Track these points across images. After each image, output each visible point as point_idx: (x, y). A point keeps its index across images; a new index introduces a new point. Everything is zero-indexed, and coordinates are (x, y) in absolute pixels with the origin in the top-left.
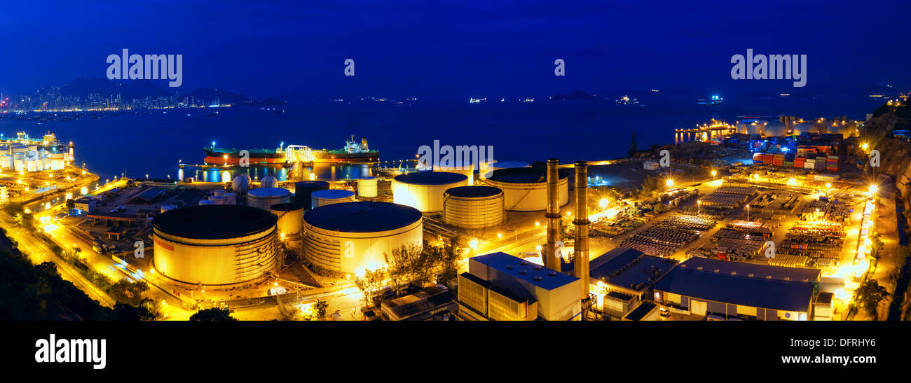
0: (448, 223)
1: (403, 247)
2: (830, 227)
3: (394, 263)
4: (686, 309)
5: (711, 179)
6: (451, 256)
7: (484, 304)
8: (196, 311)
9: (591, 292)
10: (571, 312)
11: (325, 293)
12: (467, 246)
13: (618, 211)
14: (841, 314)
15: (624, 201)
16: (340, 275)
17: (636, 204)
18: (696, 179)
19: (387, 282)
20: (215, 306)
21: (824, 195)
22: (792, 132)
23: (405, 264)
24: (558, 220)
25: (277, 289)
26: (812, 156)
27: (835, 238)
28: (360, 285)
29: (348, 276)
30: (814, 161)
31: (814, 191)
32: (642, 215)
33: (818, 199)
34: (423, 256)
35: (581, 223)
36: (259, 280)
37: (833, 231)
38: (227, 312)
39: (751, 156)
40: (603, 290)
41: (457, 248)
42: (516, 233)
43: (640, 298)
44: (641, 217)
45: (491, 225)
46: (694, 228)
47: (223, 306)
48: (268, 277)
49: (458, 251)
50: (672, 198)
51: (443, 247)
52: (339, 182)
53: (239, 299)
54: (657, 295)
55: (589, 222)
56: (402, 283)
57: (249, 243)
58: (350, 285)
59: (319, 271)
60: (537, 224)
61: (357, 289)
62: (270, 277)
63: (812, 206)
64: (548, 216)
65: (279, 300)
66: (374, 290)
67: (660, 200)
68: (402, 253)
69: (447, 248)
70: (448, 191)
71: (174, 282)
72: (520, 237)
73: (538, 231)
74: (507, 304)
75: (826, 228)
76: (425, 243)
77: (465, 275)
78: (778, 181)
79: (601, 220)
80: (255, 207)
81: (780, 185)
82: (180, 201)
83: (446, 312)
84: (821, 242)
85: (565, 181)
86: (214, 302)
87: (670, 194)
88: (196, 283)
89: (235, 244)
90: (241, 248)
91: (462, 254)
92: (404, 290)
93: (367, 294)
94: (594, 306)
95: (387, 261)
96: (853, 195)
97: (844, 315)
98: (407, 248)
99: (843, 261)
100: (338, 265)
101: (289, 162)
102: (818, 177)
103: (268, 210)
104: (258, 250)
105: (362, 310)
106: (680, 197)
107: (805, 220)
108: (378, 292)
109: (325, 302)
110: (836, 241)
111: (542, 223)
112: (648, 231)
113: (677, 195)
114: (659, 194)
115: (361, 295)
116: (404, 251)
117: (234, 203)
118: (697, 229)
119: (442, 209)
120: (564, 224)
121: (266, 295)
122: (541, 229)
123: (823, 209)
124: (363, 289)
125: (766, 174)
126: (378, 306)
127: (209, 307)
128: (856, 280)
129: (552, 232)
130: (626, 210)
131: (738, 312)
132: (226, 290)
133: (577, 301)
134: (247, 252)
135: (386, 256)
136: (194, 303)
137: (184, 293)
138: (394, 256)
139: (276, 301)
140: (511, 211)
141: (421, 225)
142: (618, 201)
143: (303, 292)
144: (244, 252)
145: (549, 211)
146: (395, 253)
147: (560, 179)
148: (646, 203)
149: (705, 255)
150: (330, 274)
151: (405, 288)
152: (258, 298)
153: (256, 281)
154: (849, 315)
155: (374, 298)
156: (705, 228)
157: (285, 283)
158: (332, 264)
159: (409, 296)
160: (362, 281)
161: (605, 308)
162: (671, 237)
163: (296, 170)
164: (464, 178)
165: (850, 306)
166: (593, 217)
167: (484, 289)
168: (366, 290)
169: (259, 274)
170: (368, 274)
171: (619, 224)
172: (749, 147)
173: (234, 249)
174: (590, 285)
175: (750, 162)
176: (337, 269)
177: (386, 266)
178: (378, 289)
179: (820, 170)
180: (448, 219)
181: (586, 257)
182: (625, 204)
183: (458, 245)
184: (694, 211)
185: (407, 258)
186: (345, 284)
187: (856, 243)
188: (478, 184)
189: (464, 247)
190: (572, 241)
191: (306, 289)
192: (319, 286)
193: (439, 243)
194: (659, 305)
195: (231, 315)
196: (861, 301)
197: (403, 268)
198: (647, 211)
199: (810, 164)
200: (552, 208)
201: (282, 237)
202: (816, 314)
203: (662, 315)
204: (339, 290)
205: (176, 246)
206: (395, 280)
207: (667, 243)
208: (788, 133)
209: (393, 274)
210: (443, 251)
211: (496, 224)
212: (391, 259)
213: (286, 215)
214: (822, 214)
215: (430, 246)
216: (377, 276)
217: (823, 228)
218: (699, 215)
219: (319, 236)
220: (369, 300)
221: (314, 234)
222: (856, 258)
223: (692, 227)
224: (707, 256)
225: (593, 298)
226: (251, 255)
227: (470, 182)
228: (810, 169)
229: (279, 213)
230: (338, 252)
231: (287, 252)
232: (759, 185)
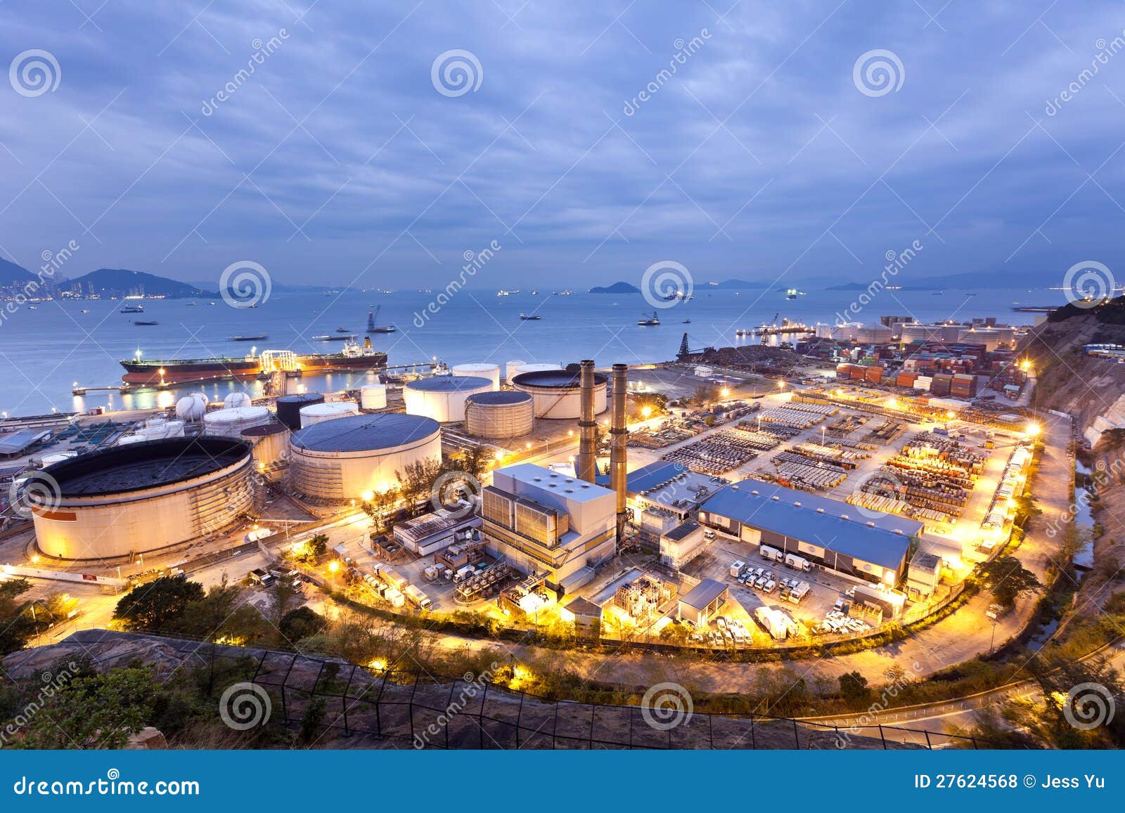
0: (470, 433)
1: (417, 462)
2: (946, 471)
3: (409, 482)
4: (736, 535)
5: (778, 391)
6: (474, 469)
7: (510, 518)
8: (130, 591)
9: (628, 506)
10: (605, 526)
11: (324, 525)
12: (492, 458)
13: (663, 421)
14: (951, 587)
15: (670, 410)
16: (344, 502)
17: (684, 415)
18: (759, 390)
19: (399, 504)
20: (161, 575)
21: (942, 427)
22: (899, 339)
23: (421, 482)
24: (593, 428)
25: (257, 533)
26: (927, 373)
27: (953, 487)
28: (367, 509)
29: (353, 502)
30: (930, 379)
31: (926, 419)
32: (689, 427)
33: (931, 430)
34: (442, 471)
35: (618, 431)
36: (230, 527)
37: (952, 477)
38: (181, 579)
39: (832, 366)
40: (641, 504)
41: (481, 460)
42: (547, 443)
43: (683, 517)
44: (688, 429)
45: (520, 434)
46: (752, 447)
47: (176, 572)
48: (243, 520)
49: (482, 463)
50: (726, 410)
51: (465, 460)
52: (336, 393)
53: (201, 557)
54: (702, 516)
55: (628, 432)
56: (418, 503)
57: (210, 483)
58: (355, 512)
59: (316, 501)
60: (571, 433)
61: (364, 515)
62: (247, 520)
63: (921, 439)
64: (581, 424)
65: (262, 546)
66: (385, 514)
67: (712, 411)
68: (417, 469)
69: (469, 460)
70: (471, 398)
71: (83, 563)
72: (551, 447)
73: (570, 441)
74: (535, 516)
75: (940, 471)
76: (444, 456)
77: (489, 488)
78: (872, 401)
79: (642, 430)
80: (217, 434)
81: (873, 406)
82: (80, 444)
83: (469, 528)
84: (929, 488)
85: (604, 386)
86: (159, 571)
87: (725, 405)
88: (126, 553)
89: (187, 490)
90: (198, 492)
91: (486, 467)
92: (420, 510)
93: (376, 519)
94: (631, 521)
95: (400, 480)
96: (993, 434)
97: (954, 590)
98: (423, 464)
99: (962, 519)
100: (339, 491)
101: (265, 373)
102: (934, 402)
103: (239, 437)
104: (225, 490)
105: (371, 537)
106: (737, 410)
107: (907, 455)
108: (391, 515)
109: (324, 535)
110: (955, 491)
111: (575, 431)
112: (696, 445)
113: (733, 408)
114: (712, 405)
115: (370, 521)
116: (419, 467)
117: (182, 434)
118: (756, 448)
119: (464, 418)
120: (600, 433)
121: (242, 542)
122: (574, 437)
123: (935, 444)
124: (372, 514)
125: (854, 390)
126: (391, 530)
127: (151, 579)
128: (981, 549)
129: (585, 442)
130: (672, 421)
131: (799, 549)
132: (179, 551)
133: (612, 516)
134: (210, 495)
135: (398, 474)
136: (124, 582)
137: (105, 574)
138: (408, 473)
139: (257, 547)
140: (542, 418)
141: (440, 437)
142: (663, 410)
143: (295, 530)
144: (203, 497)
145: (582, 420)
146: (409, 470)
147: (596, 384)
148: (696, 413)
149: (763, 478)
150: (331, 502)
151: (422, 507)
152: (230, 550)
153: (226, 529)
154: (964, 591)
155: (385, 523)
156: (768, 448)
157: (269, 523)
158: (332, 491)
159: (426, 516)
160: (370, 505)
161: (642, 523)
162: (723, 453)
163: (277, 381)
164: (489, 382)
165: (966, 581)
166: (632, 427)
167: (510, 502)
168: (375, 514)
169: (230, 520)
170: (377, 497)
171: (663, 435)
172: (833, 356)
173: (186, 495)
174: (627, 499)
175: (832, 374)
176: (338, 496)
177: (399, 486)
178: (390, 512)
179: (939, 391)
180: (471, 428)
181: (624, 469)
182: (671, 413)
183: (482, 457)
184: (753, 426)
185: (423, 474)
186: (350, 511)
187: (989, 501)
188: (505, 389)
189: (489, 458)
190: (609, 452)
191: (299, 525)
192: (316, 519)
193: (460, 456)
194: (703, 526)
195: (188, 580)
196: (987, 580)
197: (419, 485)
198: (696, 422)
199: (924, 383)
200: (585, 415)
201: (261, 467)
202: (910, 576)
203: (706, 537)
204: (342, 519)
205: (78, 513)
206: (410, 500)
207: (718, 460)
208: (893, 340)
209: (406, 493)
210: (465, 464)
211: (525, 433)
212: (404, 476)
213: (265, 440)
214: (936, 452)
215: (451, 460)
216: (391, 497)
217: (935, 470)
218: (760, 432)
219: (313, 460)
220: (380, 525)
221: (306, 459)
222: (986, 520)
223: (749, 446)
224: (766, 479)
225: (630, 513)
226: (216, 498)
227: (496, 387)
228: (923, 390)
229: (254, 439)
230: (338, 476)
231: (268, 485)
232: (843, 403)
